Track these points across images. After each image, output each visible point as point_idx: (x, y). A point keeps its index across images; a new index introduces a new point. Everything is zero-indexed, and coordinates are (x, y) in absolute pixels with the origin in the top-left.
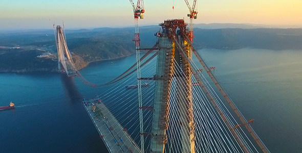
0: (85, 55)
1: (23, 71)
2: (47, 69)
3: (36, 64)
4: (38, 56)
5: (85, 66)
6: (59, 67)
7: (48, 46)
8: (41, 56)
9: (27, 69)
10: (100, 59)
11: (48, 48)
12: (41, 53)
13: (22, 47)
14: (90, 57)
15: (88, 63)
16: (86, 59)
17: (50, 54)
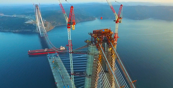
0: (53, 21)
1: (17, 31)
2: (30, 30)
3: (24, 27)
4: (25, 22)
5: (52, 28)
6: (37, 29)
7: (32, 15)
8: (27, 22)
9: (19, 30)
10: (61, 24)
11: (32, 17)
12: (28, 20)
13: (18, 16)
14: (56, 23)
15: (54, 26)
16: (53, 24)
17: (32, 21)
